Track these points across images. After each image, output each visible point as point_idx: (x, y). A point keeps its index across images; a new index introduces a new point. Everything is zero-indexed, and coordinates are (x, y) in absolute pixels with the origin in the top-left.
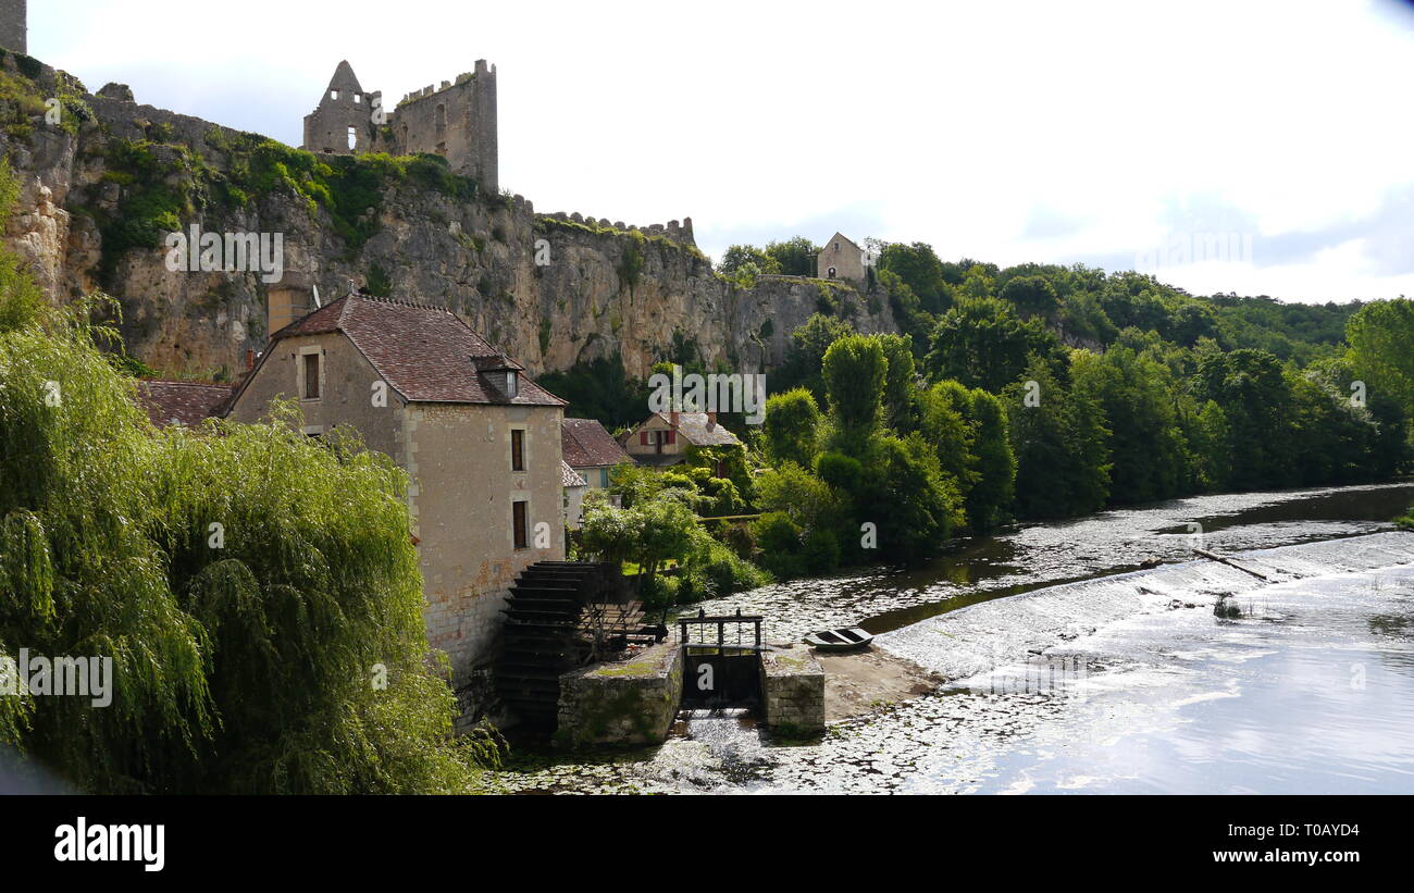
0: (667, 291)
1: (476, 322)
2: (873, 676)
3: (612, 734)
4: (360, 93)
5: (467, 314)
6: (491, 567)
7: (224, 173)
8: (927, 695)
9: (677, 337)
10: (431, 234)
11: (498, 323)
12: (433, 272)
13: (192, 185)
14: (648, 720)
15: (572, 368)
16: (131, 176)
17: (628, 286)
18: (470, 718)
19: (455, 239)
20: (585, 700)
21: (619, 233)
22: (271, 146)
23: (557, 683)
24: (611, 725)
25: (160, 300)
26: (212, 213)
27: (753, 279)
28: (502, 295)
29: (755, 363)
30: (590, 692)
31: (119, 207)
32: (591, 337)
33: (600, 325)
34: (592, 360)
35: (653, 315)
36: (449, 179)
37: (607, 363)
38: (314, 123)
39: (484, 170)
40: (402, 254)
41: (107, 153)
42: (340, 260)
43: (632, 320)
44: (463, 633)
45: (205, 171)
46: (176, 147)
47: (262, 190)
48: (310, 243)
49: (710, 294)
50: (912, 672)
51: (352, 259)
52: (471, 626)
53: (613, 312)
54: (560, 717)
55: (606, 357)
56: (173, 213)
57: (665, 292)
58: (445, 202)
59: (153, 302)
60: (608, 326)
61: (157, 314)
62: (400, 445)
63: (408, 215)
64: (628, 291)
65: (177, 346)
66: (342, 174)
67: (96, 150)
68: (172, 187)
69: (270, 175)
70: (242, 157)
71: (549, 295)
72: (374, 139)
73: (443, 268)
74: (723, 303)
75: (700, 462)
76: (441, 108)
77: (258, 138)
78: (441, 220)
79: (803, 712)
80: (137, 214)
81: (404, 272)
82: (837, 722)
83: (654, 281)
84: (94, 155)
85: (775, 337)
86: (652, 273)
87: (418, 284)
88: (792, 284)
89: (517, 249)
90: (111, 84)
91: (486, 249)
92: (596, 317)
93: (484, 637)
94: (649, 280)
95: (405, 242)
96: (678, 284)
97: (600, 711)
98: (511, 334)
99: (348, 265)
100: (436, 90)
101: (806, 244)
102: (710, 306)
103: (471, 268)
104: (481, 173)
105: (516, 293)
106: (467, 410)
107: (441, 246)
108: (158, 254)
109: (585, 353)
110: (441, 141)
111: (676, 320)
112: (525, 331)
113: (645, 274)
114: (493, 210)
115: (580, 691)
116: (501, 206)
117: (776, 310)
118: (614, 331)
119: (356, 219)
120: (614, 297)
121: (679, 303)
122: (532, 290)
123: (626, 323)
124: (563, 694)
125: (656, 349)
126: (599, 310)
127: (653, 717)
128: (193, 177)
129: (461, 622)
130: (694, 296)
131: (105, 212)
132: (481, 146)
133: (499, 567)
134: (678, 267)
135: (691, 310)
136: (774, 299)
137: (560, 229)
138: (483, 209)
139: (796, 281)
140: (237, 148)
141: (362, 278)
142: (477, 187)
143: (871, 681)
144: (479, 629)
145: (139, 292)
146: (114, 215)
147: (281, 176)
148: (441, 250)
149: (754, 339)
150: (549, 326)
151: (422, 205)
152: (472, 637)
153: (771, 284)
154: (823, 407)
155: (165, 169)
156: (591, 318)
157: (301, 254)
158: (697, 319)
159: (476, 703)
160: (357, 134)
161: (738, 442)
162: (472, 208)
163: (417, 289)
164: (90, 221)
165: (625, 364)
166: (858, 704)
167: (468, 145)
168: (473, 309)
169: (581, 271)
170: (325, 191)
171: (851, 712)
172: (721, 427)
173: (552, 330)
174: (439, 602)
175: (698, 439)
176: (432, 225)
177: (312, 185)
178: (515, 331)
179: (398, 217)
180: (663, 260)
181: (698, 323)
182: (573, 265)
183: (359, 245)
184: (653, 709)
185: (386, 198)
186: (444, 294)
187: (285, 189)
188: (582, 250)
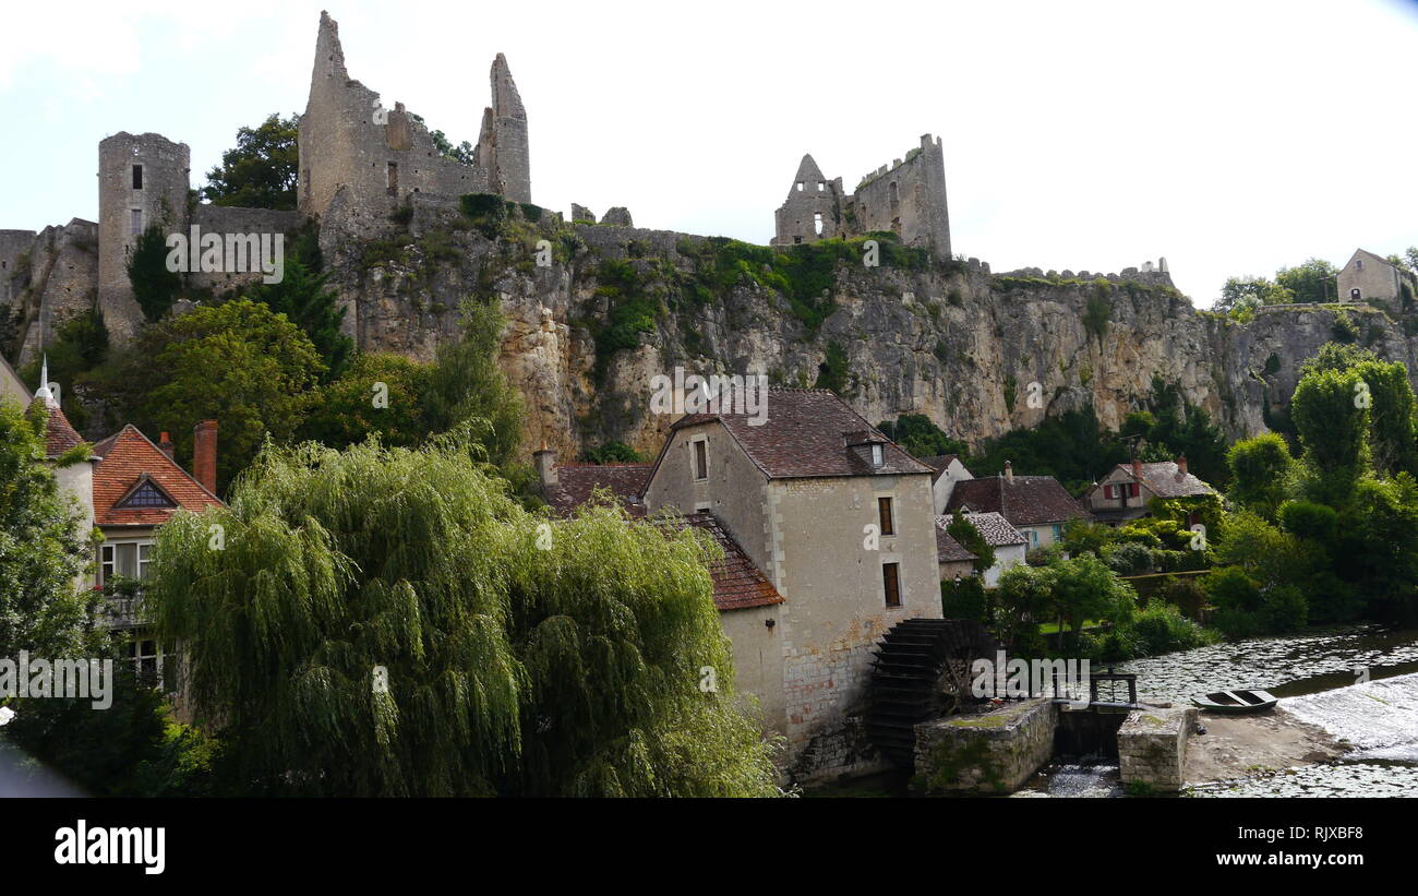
0: (1141, 336)
1: (934, 385)
2: (1262, 740)
3: (962, 781)
4: (824, 182)
5: (925, 380)
6: (862, 624)
7: (694, 275)
8: (1322, 763)
9: (1157, 383)
10: (884, 307)
11: (959, 385)
12: (889, 343)
13: (665, 290)
14: (996, 770)
15: (1042, 423)
16: (616, 289)
17: (1096, 336)
18: (842, 760)
19: (908, 309)
20: (937, 749)
21: (1082, 283)
22: (733, 245)
23: (911, 731)
24: (962, 773)
25: (642, 392)
26: (684, 312)
27: (1253, 312)
28: (962, 357)
29: (1257, 403)
30: (941, 741)
31: (609, 315)
32: (1059, 391)
33: (1068, 378)
34: (1061, 414)
35: (1128, 362)
36: (900, 253)
37: (1078, 416)
38: (784, 216)
39: (936, 239)
40: (858, 329)
41: (598, 272)
42: (800, 341)
43: (1103, 370)
44: (835, 684)
45: (676, 276)
46: (652, 259)
47: (727, 286)
48: (771, 328)
49: (1191, 335)
50: (1315, 738)
51: (811, 339)
52: (844, 677)
53: (1082, 363)
54: (916, 762)
55: (1077, 410)
56: (651, 316)
57: (1140, 337)
58: (897, 275)
59: (636, 395)
60: (1076, 378)
61: (640, 405)
62: (766, 516)
63: (861, 292)
64: (1097, 341)
65: (659, 431)
66: (799, 261)
67: (590, 270)
68: (649, 294)
69: (734, 272)
70: (709, 259)
71: (1011, 353)
72: (838, 223)
73: (898, 338)
74: (1211, 342)
75: (1166, 514)
76: (894, 185)
77: (723, 241)
78: (894, 293)
79: (1156, 772)
80: (622, 320)
81: (860, 346)
82: (1201, 784)
83: (1125, 328)
84: (588, 275)
85: (1282, 372)
86: (1122, 319)
87: (874, 355)
88: (1300, 313)
89: (974, 311)
90: (614, 209)
91: (942, 315)
92: (1063, 370)
93: (857, 688)
94: (1118, 327)
95: (860, 317)
96: (1154, 328)
97: (951, 760)
98: (973, 394)
99: (807, 345)
100: (890, 168)
101: (1322, 266)
102: (1192, 347)
103: (925, 335)
104: (934, 242)
105: (975, 354)
106: (831, 483)
107: (894, 317)
108: (639, 353)
109: (1054, 407)
110: (895, 216)
111: (1155, 366)
112: (988, 391)
113: (1114, 321)
114: (947, 277)
115: (931, 739)
116: (955, 272)
117: (1282, 343)
118: (1084, 382)
119: (813, 301)
120: (1081, 348)
121: (1157, 347)
122: (993, 349)
123: (1097, 373)
124: (918, 741)
125: (1132, 397)
126: (1066, 363)
127: (1002, 767)
128: (666, 283)
129: (832, 673)
130: (1173, 338)
131: (598, 322)
132: (932, 217)
133: (869, 624)
134: (1153, 310)
135: (1171, 353)
136: (1279, 331)
137: (1020, 287)
138: (937, 277)
139: (1305, 309)
140: (705, 252)
141: (822, 355)
142: (929, 257)
143: (1259, 744)
144: (851, 681)
145: (626, 387)
146: (605, 324)
147: (743, 271)
148: (895, 321)
149: (1254, 377)
150: (1014, 384)
151: (874, 280)
152: (845, 687)
153: (1275, 315)
154: (1296, 452)
155: (643, 279)
156: (1058, 371)
157: (764, 339)
158: (1179, 363)
159: (849, 746)
160: (822, 220)
161: (1211, 491)
162: (925, 277)
163: (873, 360)
164: (585, 331)
165: (1099, 416)
166: (1232, 768)
167: (919, 217)
168: (930, 375)
169: (1044, 325)
170: (783, 280)
171: (1219, 776)
172: (1192, 476)
173: (1017, 386)
174: (810, 654)
175: (1164, 490)
176: (885, 299)
177: (772, 276)
178: (977, 391)
179: (851, 295)
180: (1134, 305)
181: (1180, 366)
182: (1035, 321)
183: (817, 326)
184: (1001, 760)
185: (839, 279)
186: (900, 362)
187: (747, 282)
188: (1044, 304)
